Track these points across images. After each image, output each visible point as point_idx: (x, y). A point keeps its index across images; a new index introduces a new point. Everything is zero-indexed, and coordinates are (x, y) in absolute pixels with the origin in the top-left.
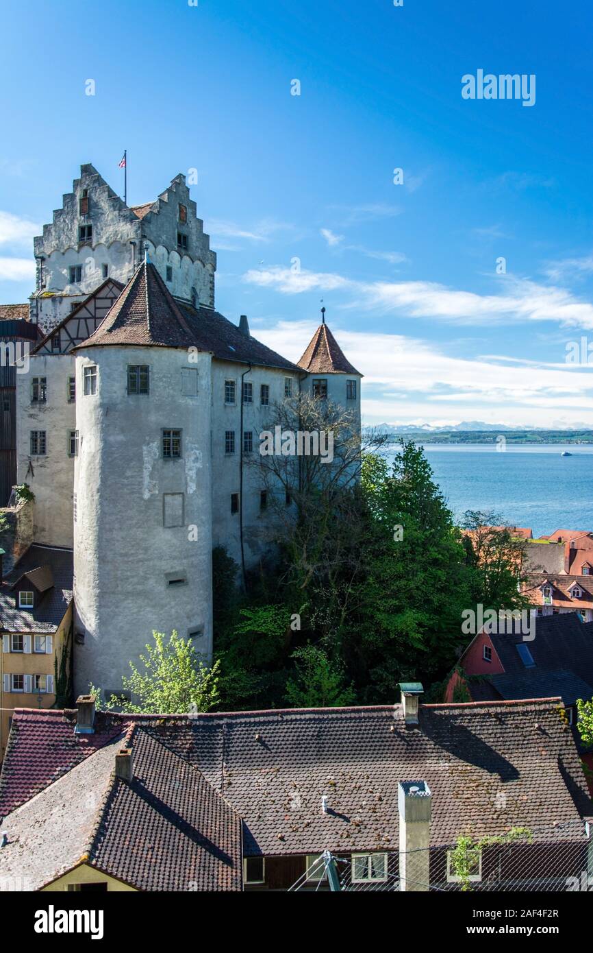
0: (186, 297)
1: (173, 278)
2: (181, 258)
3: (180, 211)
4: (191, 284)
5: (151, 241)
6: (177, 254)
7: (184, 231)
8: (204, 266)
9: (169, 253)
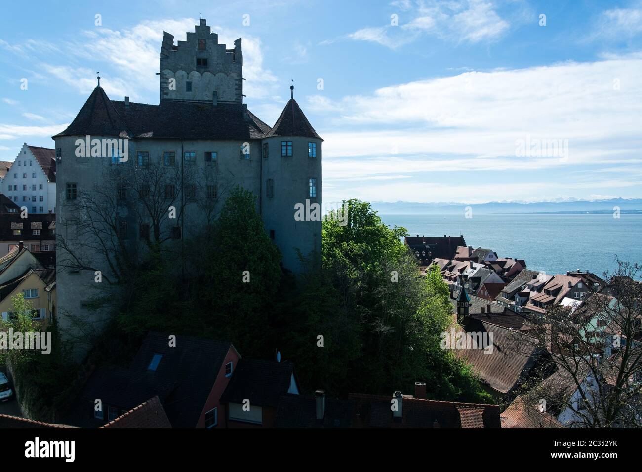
0: (207, 99)
1: (193, 89)
2: (202, 74)
3: (199, 44)
4: (213, 89)
5: (170, 69)
6: (197, 72)
7: (204, 56)
8: (228, 75)
9: (188, 74)
